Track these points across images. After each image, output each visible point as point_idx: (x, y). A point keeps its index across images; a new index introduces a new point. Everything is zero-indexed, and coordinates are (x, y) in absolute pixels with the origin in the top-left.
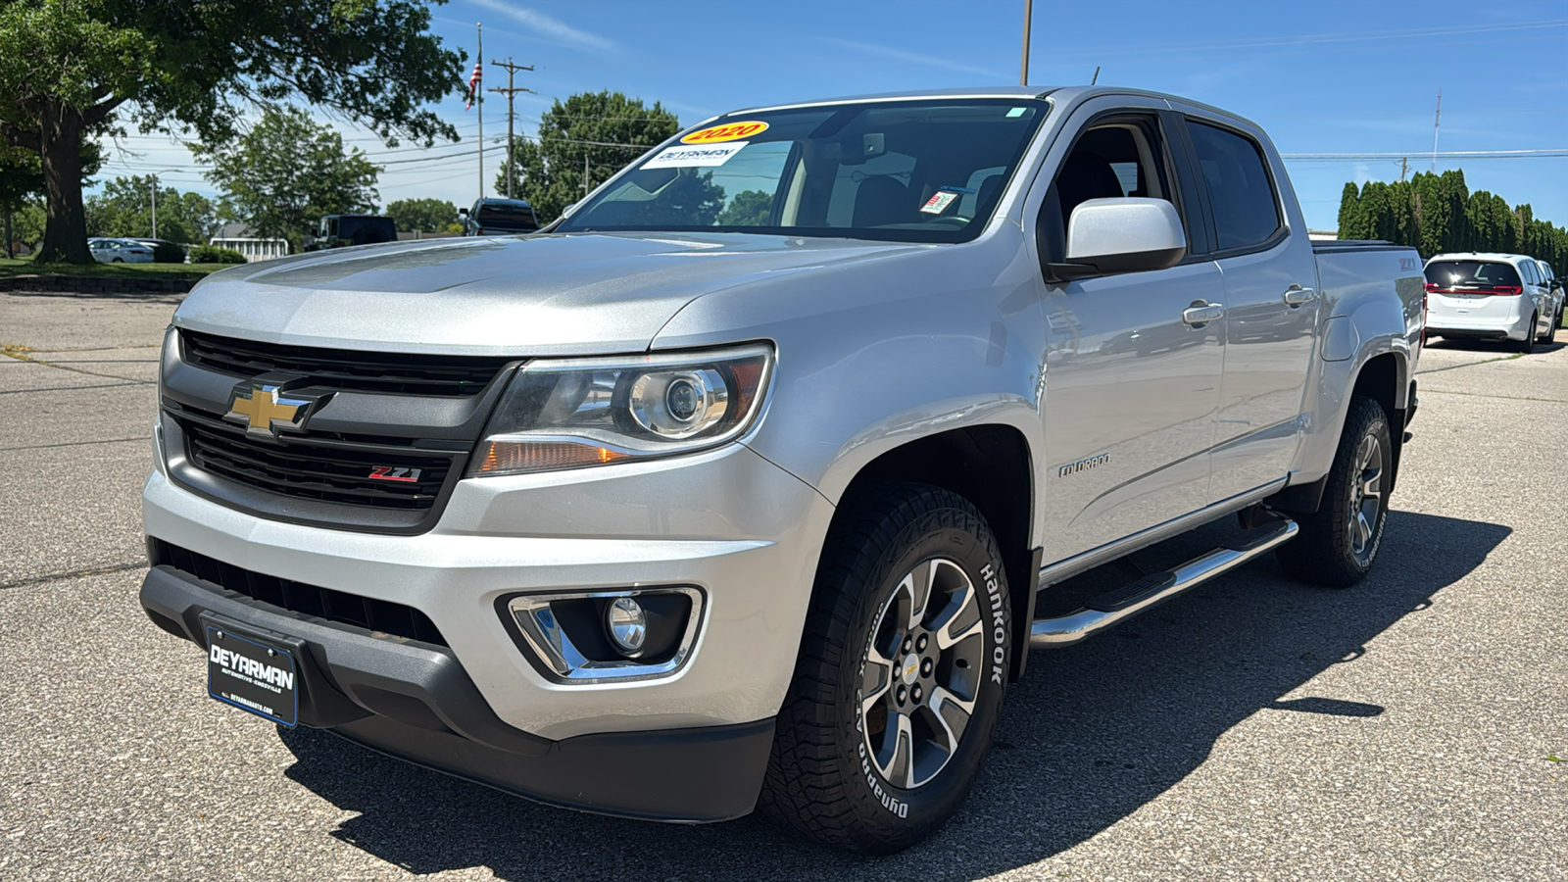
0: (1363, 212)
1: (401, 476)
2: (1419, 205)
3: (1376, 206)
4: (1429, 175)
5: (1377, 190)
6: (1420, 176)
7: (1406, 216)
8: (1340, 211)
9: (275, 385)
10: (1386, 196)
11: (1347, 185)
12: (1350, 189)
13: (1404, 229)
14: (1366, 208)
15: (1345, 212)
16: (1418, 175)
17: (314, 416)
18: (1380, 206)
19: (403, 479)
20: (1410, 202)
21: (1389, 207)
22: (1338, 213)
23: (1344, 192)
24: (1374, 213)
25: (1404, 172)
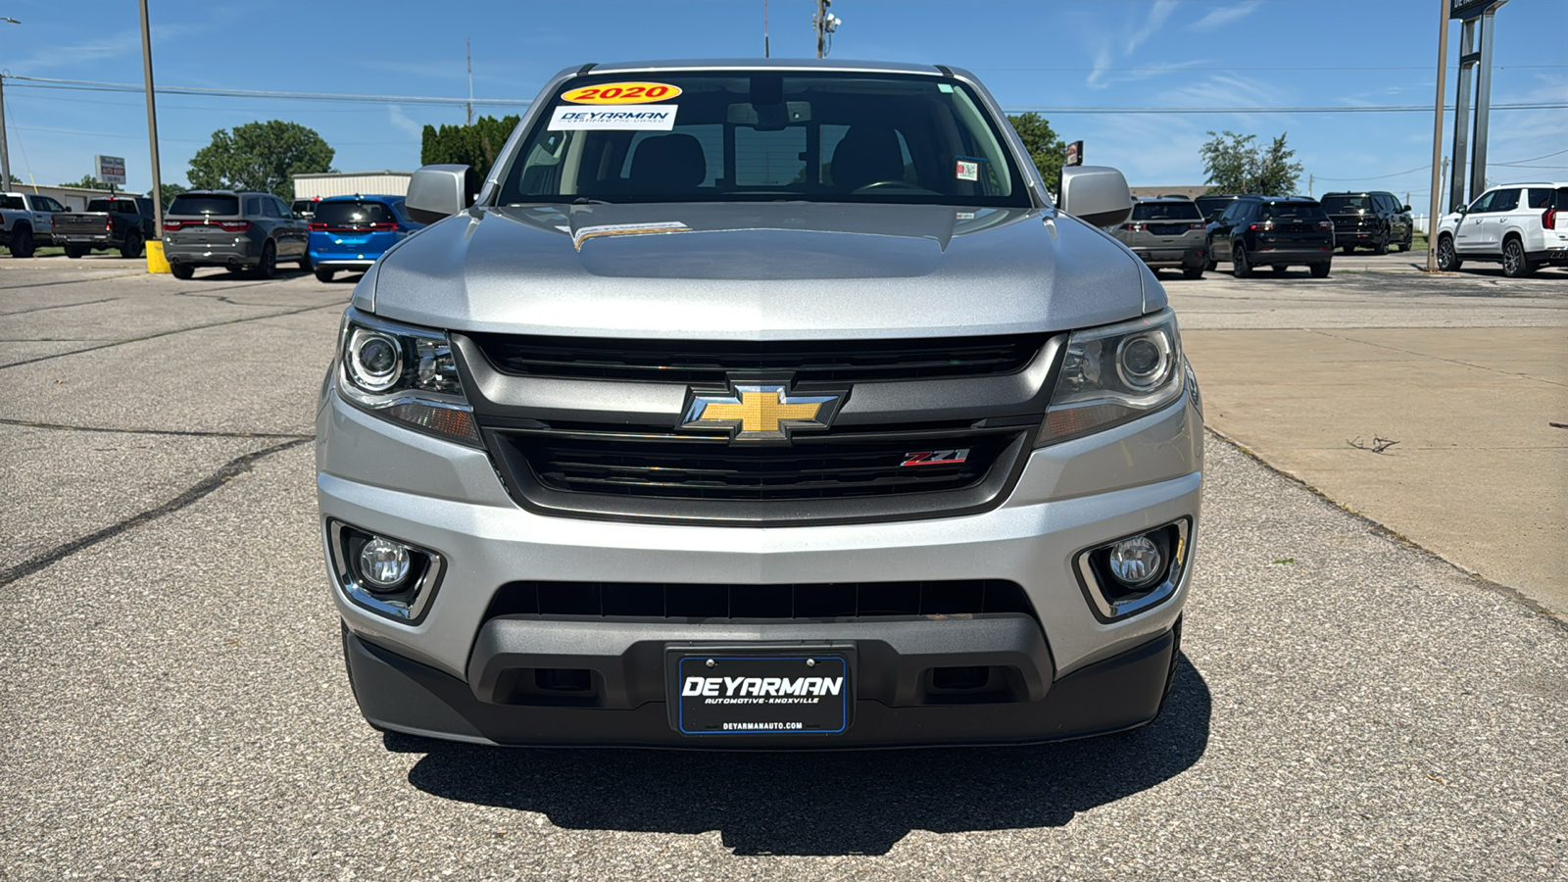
0: (444, 154)
1: (944, 458)
2: (489, 148)
3: (455, 148)
4: (491, 120)
5: (454, 134)
6: (484, 120)
7: (481, 159)
8: (422, 153)
9: (780, 385)
10: (462, 139)
11: (426, 128)
12: (428, 132)
13: (481, 170)
14: (446, 151)
15: (428, 154)
16: (481, 119)
17: (843, 410)
18: (458, 148)
19: (948, 461)
20: (482, 145)
21: (466, 150)
22: (420, 155)
23: (424, 134)
24: (454, 155)
25: (469, 116)
